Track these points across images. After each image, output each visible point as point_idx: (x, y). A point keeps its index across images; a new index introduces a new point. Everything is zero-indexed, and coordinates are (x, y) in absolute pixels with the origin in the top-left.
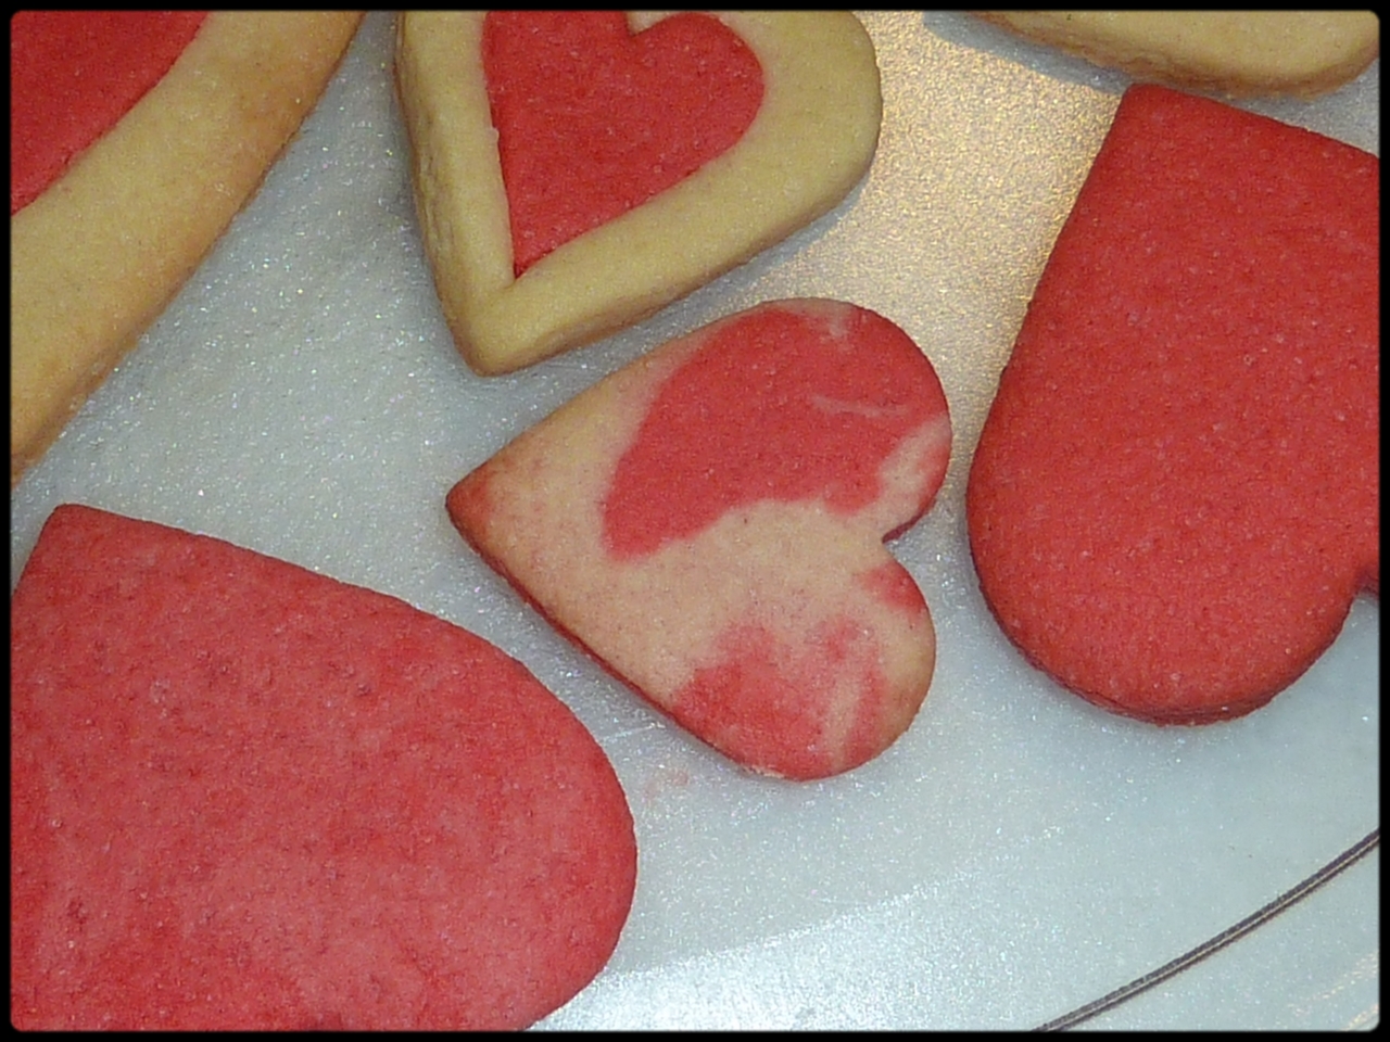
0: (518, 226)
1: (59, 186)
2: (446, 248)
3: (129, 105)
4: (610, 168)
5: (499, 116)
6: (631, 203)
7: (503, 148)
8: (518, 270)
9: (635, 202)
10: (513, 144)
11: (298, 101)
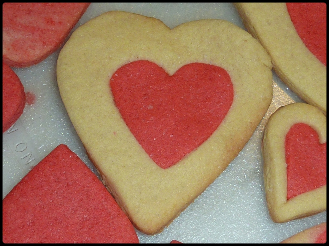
0: (289, 189)
1: (182, 162)
2: (271, 191)
3: (200, 144)
4: (312, 177)
5: (287, 160)
6: (317, 187)
7: (288, 168)
8: (288, 199)
9: (318, 187)
10: (290, 168)
11: (239, 148)
